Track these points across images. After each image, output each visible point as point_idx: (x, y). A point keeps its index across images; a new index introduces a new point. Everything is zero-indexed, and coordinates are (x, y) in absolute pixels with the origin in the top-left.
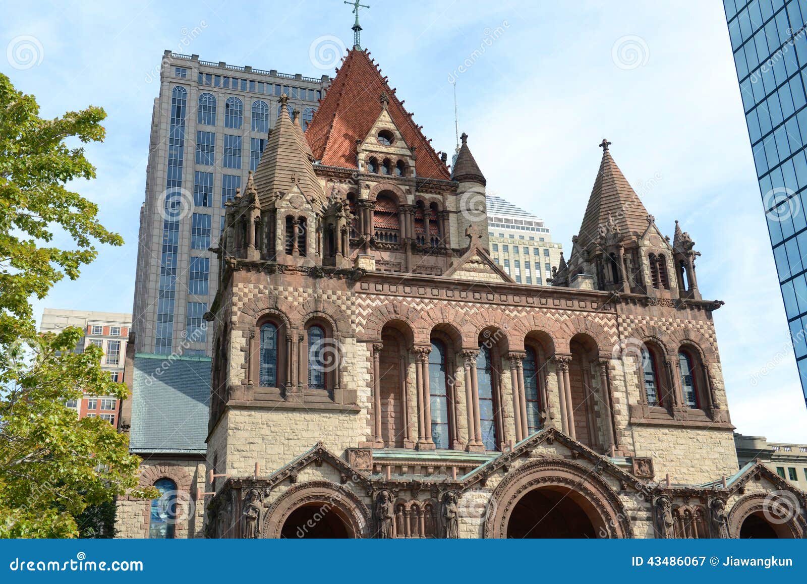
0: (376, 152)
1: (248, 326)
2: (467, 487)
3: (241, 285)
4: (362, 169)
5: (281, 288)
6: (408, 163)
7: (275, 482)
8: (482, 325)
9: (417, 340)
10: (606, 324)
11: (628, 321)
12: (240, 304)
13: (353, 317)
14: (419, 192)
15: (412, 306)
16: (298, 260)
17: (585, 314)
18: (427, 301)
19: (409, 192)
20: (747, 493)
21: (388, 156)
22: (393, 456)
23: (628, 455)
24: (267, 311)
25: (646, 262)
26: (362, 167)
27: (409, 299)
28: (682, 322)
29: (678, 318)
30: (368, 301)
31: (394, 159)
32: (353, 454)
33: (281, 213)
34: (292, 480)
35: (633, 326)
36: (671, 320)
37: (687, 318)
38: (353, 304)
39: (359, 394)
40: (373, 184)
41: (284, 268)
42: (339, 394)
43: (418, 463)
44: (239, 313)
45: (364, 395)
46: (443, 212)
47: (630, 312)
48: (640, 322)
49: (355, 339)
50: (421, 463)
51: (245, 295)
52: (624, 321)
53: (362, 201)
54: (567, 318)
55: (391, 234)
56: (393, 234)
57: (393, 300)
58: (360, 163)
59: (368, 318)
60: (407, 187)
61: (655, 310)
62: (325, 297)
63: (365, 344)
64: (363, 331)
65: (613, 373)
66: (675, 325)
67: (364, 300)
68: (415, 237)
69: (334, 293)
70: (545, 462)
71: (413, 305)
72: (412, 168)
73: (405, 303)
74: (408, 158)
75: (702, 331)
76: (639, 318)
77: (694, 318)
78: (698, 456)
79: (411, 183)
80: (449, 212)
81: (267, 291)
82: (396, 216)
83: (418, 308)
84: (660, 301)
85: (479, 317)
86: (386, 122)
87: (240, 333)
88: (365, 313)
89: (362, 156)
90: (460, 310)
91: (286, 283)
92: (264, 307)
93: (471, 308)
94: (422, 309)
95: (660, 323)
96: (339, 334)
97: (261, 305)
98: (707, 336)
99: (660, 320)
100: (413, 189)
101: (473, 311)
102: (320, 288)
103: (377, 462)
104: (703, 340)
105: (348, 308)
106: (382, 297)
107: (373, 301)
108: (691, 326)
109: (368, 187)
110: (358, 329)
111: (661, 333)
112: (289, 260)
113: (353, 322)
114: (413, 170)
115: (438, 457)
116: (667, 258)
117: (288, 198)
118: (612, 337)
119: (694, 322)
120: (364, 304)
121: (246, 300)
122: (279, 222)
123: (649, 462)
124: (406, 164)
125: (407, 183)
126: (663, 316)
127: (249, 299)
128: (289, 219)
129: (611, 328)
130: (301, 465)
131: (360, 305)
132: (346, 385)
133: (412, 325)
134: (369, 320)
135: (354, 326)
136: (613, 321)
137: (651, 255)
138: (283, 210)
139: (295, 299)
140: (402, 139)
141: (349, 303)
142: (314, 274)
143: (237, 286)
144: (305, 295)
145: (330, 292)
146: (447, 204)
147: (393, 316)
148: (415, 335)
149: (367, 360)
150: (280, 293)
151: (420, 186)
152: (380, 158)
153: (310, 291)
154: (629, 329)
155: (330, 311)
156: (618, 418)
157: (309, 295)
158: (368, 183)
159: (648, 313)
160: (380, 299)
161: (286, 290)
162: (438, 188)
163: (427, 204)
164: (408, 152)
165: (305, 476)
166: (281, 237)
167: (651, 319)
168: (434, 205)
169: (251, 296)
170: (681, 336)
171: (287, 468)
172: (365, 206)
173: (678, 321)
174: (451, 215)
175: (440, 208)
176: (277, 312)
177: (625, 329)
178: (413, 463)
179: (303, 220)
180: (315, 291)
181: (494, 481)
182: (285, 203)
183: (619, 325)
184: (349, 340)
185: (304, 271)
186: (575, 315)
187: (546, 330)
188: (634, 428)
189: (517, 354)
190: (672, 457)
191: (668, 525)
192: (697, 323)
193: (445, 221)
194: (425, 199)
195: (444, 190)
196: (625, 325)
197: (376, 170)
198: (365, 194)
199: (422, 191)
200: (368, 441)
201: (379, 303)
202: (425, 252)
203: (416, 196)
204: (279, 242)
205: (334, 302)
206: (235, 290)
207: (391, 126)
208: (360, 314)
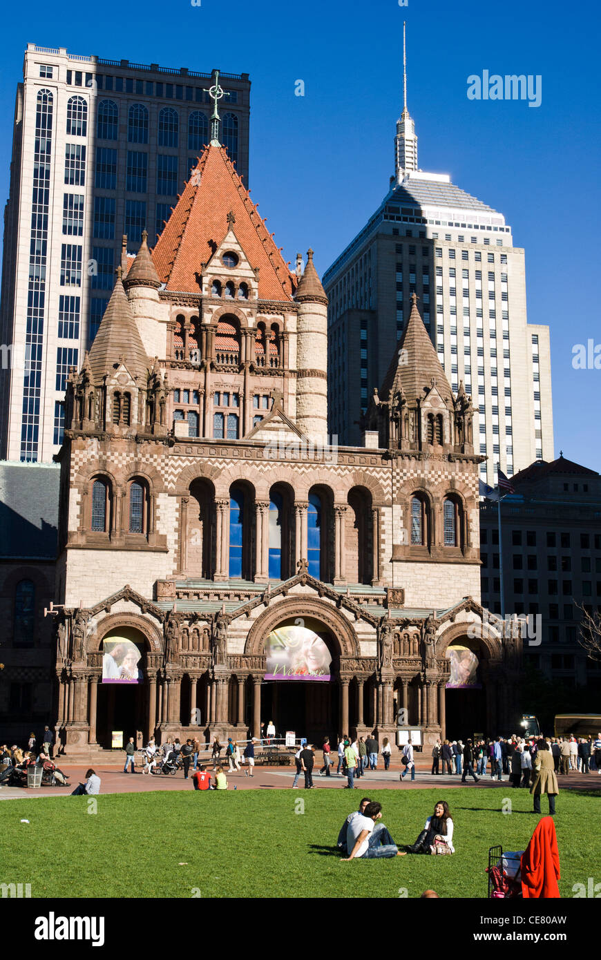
0: (220, 275)
1: (82, 485)
2: (235, 617)
3: (77, 452)
4: (205, 293)
5: (109, 454)
6: (251, 285)
7: (94, 612)
8: (274, 480)
9: (217, 494)
10: (381, 477)
11: (401, 474)
12: (77, 468)
13: (166, 476)
14: (260, 312)
15: (215, 465)
16: (123, 429)
17: (364, 468)
18: (228, 460)
19: (251, 314)
20: (457, 621)
21: (232, 279)
22: (192, 586)
23: (386, 586)
24: (97, 472)
25: (424, 422)
26: (206, 290)
27: (213, 460)
28: (450, 473)
29: (447, 471)
30: (180, 462)
31: (238, 281)
32: (162, 585)
33: (110, 389)
34: (107, 610)
35: (405, 478)
36: (440, 473)
37: (455, 471)
38: (167, 465)
39: (168, 538)
40: (215, 308)
41: (112, 436)
42: (153, 538)
43: (212, 591)
44: (75, 474)
45: (172, 538)
46: (283, 333)
47: (404, 466)
48: (412, 475)
49: (167, 494)
50: (214, 591)
51: (81, 460)
52: (398, 474)
53: (205, 326)
54: (348, 473)
55: (232, 356)
56: (234, 356)
57: (200, 461)
58: (204, 286)
59: (180, 476)
60: (249, 310)
61: (427, 464)
62: (144, 460)
63: (175, 498)
64: (174, 487)
65: (383, 518)
66: (443, 477)
67: (176, 461)
68: (254, 359)
69: (151, 456)
70: (297, 599)
71: (217, 464)
72: (254, 290)
73: (209, 463)
74: (251, 280)
75: (467, 482)
76: (412, 471)
77: (462, 470)
78: (447, 586)
79: (253, 306)
80: (288, 333)
81: (97, 457)
82: (237, 338)
83: (221, 467)
84: (431, 457)
85: (272, 473)
86: (232, 243)
87: (77, 490)
88: (176, 472)
89: (206, 280)
90: (256, 467)
91: (113, 449)
92: (95, 469)
93: (265, 466)
94: (224, 468)
95: (430, 476)
96: (155, 489)
97: (92, 468)
98: (470, 485)
99: (430, 473)
100: (254, 311)
101: (266, 469)
102: (140, 452)
103: (179, 590)
104: (467, 489)
105: (163, 468)
106: (191, 458)
107: (183, 462)
108: (457, 477)
109: (211, 310)
110: (171, 485)
111: (431, 484)
112: (116, 430)
113: (166, 480)
114: (255, 293)
115: (229, 587)
116: (444, 417)
117: (116, 376)
118: (385, 487)
119: (460, 474)
120: (176, 465)
121: (81, 464)
122: (108, 397)
123: (402, 591)
124: (249, 286)
125: (249, 306)
126: (433, 469)
127: (84, 463)
128: (117, 394)
129: (385, 480)
130: (114, 600)
131: (173, 466)
132: (158, 531)
133: (215, 482)
134: (180, 478)
135: (166, 483)
136: (389, 475)
137: (430, 416)
138: (112, 387)
139: (120, 462)
140: (247, 260)
141: (163, 464)
142: (137, 439)
143: (74, 452)
144: (128, 459)
145: (148, 456)
146: (288, 325)
147: (200, 474)
148: (217, 490)
149: (177, 510)
150: (108, 457)
151: (262, 308)
152: (223, 280)
153: (132, 455)
154: (401, 481)
155: (148, 471)
156: (383, 555)
157: (132, 459)
158: (210, 307)
159: (420, 467)
160: (189, 460)
161: (112, 454)
162: (280, 309)
163: (268, 325)
164: (251, 274)
165: (117, 608)
166: (110, 411)
167: (422, 472)
168: (275, 327)
169: (85, 460)
170: (447, 486)
171: (103, 602)
172: (207, 330)
173: (446, 473)
174: (290, 336)
175: (281, 329)
176: (105, 473)
177: (398, 481)
178: (208, 591)
179: (128, 395)
180: (136, 456)
181: (256, 613)
182: (113, 382)
183: (393, 477)
184: (161, 495)
185: (128, 439)
186: (355, 469)
187: (328, 484)
188: (394, 563)
189: (302, 504)
190: (423, 587)
191: (387, 645)
192: (463, 475)
193: (285, 342)
194: (267, 320)
195: (285, 310)
196: (398, 478)
197: (219, 292)
198: (207, 319)
199: (264, 313)
200: (173, 574)
201: (189, 464)
202: (263, 374)
203: (257, 318)
204: (108, 415)
205: (151, 463)
206: (73, 456)
207: (237, 248)
208: (172, 473)
